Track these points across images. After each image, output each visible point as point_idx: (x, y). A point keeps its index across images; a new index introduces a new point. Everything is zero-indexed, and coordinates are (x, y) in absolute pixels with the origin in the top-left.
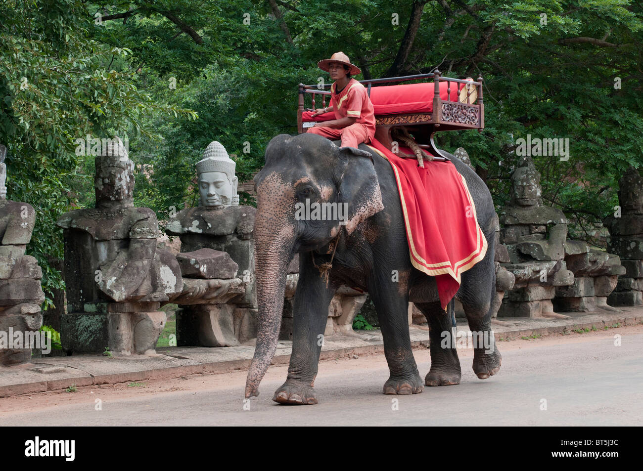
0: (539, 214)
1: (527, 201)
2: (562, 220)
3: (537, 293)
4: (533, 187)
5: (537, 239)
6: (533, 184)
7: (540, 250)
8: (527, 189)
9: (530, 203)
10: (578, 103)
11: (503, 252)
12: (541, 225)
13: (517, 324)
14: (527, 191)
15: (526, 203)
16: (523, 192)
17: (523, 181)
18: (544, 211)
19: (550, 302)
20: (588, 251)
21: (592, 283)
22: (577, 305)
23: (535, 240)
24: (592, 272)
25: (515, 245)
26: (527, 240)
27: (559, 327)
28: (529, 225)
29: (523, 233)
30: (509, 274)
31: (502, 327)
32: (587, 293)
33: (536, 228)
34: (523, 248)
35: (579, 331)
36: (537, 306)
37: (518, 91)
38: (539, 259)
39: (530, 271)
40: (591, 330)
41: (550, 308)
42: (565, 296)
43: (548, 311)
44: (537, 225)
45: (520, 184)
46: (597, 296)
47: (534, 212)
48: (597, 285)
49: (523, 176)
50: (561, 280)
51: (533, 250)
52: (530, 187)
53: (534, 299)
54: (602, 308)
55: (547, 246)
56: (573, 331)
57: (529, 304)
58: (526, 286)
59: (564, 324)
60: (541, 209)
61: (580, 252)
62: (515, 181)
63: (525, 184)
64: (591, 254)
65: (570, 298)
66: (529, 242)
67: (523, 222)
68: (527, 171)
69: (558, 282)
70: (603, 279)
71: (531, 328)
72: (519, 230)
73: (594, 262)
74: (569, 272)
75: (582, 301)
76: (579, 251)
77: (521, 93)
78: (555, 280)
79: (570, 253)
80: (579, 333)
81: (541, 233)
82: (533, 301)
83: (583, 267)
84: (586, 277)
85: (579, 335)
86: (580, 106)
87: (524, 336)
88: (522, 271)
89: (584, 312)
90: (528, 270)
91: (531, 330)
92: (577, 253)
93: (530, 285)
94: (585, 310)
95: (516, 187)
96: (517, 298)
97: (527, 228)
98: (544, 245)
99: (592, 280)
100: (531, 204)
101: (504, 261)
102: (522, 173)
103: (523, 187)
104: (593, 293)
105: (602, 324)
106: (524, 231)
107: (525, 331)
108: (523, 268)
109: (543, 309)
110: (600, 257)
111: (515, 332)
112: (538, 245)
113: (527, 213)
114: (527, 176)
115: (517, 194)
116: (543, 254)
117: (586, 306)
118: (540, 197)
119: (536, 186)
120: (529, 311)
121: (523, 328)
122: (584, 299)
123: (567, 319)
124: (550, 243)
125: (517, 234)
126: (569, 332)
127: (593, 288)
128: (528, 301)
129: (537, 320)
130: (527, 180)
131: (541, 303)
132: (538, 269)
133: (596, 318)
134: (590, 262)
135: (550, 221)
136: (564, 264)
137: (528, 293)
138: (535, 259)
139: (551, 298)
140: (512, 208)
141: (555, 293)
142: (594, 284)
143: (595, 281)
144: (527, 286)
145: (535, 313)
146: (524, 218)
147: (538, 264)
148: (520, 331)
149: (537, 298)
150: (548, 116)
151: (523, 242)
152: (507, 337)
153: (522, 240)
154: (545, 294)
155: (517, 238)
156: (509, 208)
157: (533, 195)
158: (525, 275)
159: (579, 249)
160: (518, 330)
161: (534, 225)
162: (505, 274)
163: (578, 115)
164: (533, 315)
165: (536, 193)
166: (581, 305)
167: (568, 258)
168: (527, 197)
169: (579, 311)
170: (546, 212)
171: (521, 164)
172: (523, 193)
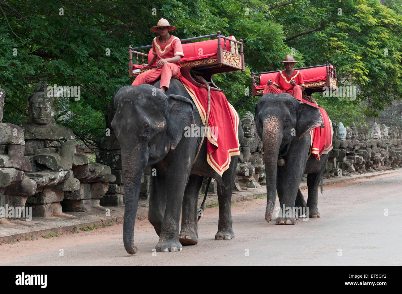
0: (53, 131)
1: (43, 120)
2: (72, 137)
3: (51, 197)
4: (49, 109)
5: (51, 152)
6: (48, 106)
7: (54, 161)
8: (43, 110)
9: (45, 122)
10: (86, 42)
11: (27, 163)
12: (54, 140)
13: (37, 224)
14: (43, 112)
15: (42, 122)
16: (40, 112)
17: (40, 103)
18: (56, 129)
19: (59, 204)
20: (89, 163)
21: (90, 188)
22: (77, 206)
23: (49, 153)
24: (91, 179)
25: (32, 156)
26: (43, 153)
27: (70, 227)
28: (44, 140)
29: (39, 147)
30: (32, 181)
31: (27, 227)
32: (86, 196)
33: (50, 143)
34: (40, 159)
35: (86, 228)
36: (50, 208)
37: (38, 30)
38: (53, 169)
39: (47, 179)
40: (94, 227)
41: (60, 209)
42: (68, 198)
43: (58, 212)
44: (51, 141)
45: (37, 106)
46: (93, 199)
47: (49, 129)
48: (93, 190)
49: (40, 99)
50: (70, 187)
51: (49, 162)
52: (45, 109)
53: (48, 202)
54: (97, 208)
55: (59, 158)
56: (80, 229)
57: (44, 206)
58: (41, 191)
59: (74, 224)
60: (55, 127)
61: (83, 164)
62: (33, 103)
63: (41, 106)
64: (91, 165)
65: (72, 200)
66: (45, 154)
67: (39, 137)
68: (43, 95)
69: (67, 188)
70: (98, 184)
71: (50, 228)
72: (36, 144)
73: (93, 172)
74: (76, 180)
75: (82, 203)
76: (82, 162)
77: (40, 32)
78: (65, 186)
79: (77, 164)
80: (85, 230)
81: (54, 147)
82: (46, 204)
83: (85, 176)
84: (85, 183)
85: (86, 233)
86: (87, 45)
87: (45, 235)
88: (41, 179)
89: (83, 211)
90: (46, 177)
91: (50, 230)
92: (81, 164)
93: (45, 190)
94: (84, 210)
95: (33, 108)
96: (33, 201)
97: (43, 143)
98: (57, 157)
99: (89, 186)
100: (47, 123)
101: (28, 170)
102: (39, 96)
103: (40, 108)
104: (90, 197)
105: (101, 222)
106: (40, 145)
107: (45, 230)
108: (42, 176)
109: (54, 210)
110: (97, 168)
111: (37, 232)
112: (52, 157)
113: (43, 130)
114: (44, 100)
115: (34, 114)
116: (57, 165)
117: (85, 206)
118: (53, 117)
119: (50, 108)
120: (44, 212)
121: (44, 228)
122: (84, 201)
123: (74, 218)
124: (61, 155)
125: (33, 147)
126: (78, 230)
127: (90, 192)
128: (43, 204)
129: (51, 220)
130: (44, 103)
131: (53, 206)
132: (53, 177)
133: (95, 218)
134: (90, 171)
135: (62, 137)
136: (72, 173)
137: (43, 197)
138: (50, 169)
139: (60, 201)
140: (30, 126)
141: (63, 197)
142: (91, 189)
143: (91, 187)
144: (43, 191)
145: (48, 214)
146: (40, 134)
147: (53, 173)
148: (42, 231)
149: (50, 201)
150: (61, 51)
151: (39, 155)
152: (32, 236)
153: (38, 153)
154: (56, 198)
155: (35, 151)
156: (28, 125)
157: (48, 116)
158: (43, 182)
159: (83, 160)
160: (40, 230)
161: (49, 140)
162: (29, 182)
163: (86, 52)
164: (47, 215)
165: (51, 114)
166: (81, 206)
167: (75, 168)
168: (43, 117)
169: (80, 211)
170: (58, 130)
171: (38, 89)
172: (40, 114)
